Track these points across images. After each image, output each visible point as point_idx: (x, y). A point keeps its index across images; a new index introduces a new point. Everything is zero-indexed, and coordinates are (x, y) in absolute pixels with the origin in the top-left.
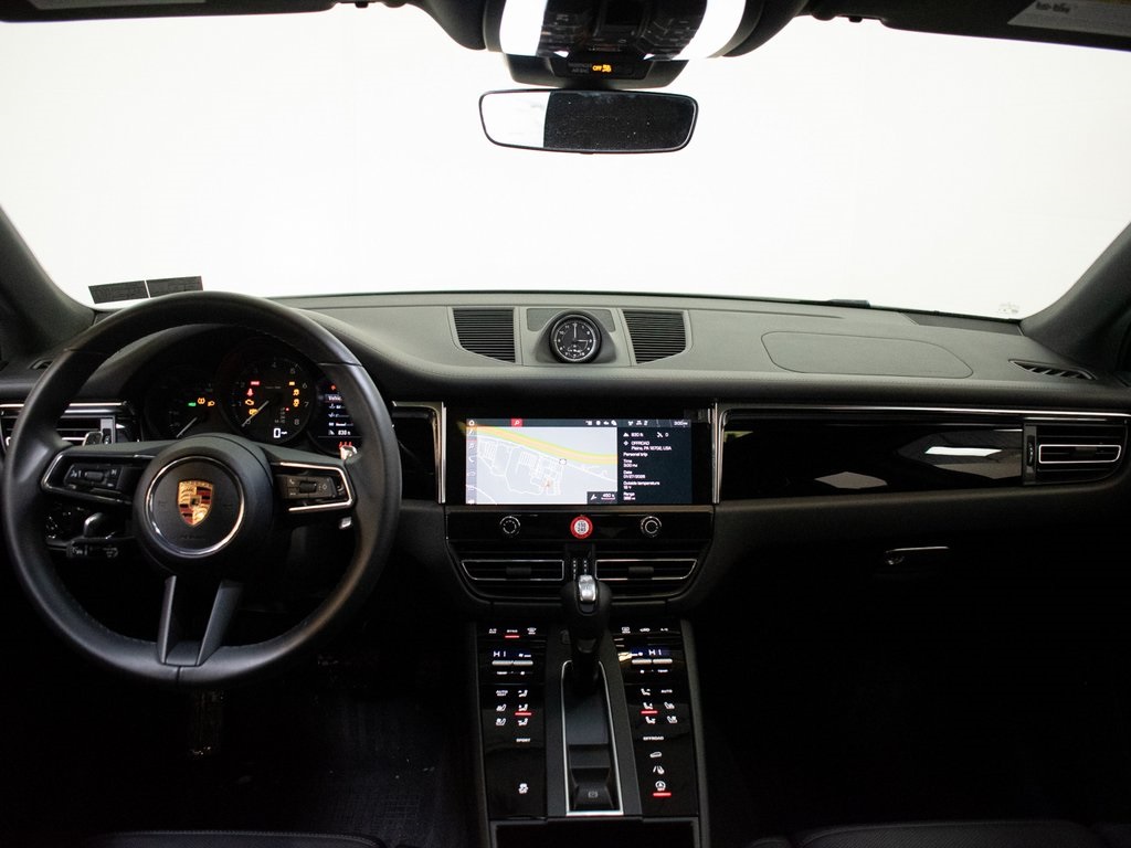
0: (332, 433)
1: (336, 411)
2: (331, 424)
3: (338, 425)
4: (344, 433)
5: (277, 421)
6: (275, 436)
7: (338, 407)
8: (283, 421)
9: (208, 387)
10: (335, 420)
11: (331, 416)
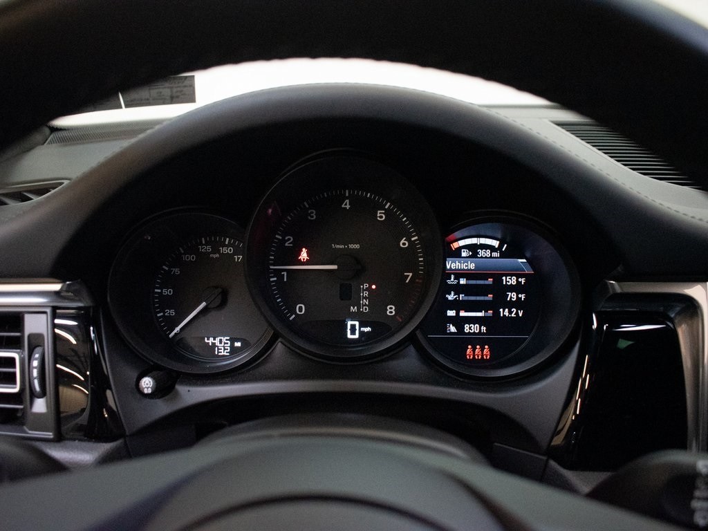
0: (453, 329)
1: (458, 289)
2: (451, 313)
3: (462, 314)
4: (475, 328)
5: (353, 309)
6: (349, 336)
7: (463, 281)
8: (365, 309)
9: (224, 245)
10: (457, 305)
11: (451, 297)
